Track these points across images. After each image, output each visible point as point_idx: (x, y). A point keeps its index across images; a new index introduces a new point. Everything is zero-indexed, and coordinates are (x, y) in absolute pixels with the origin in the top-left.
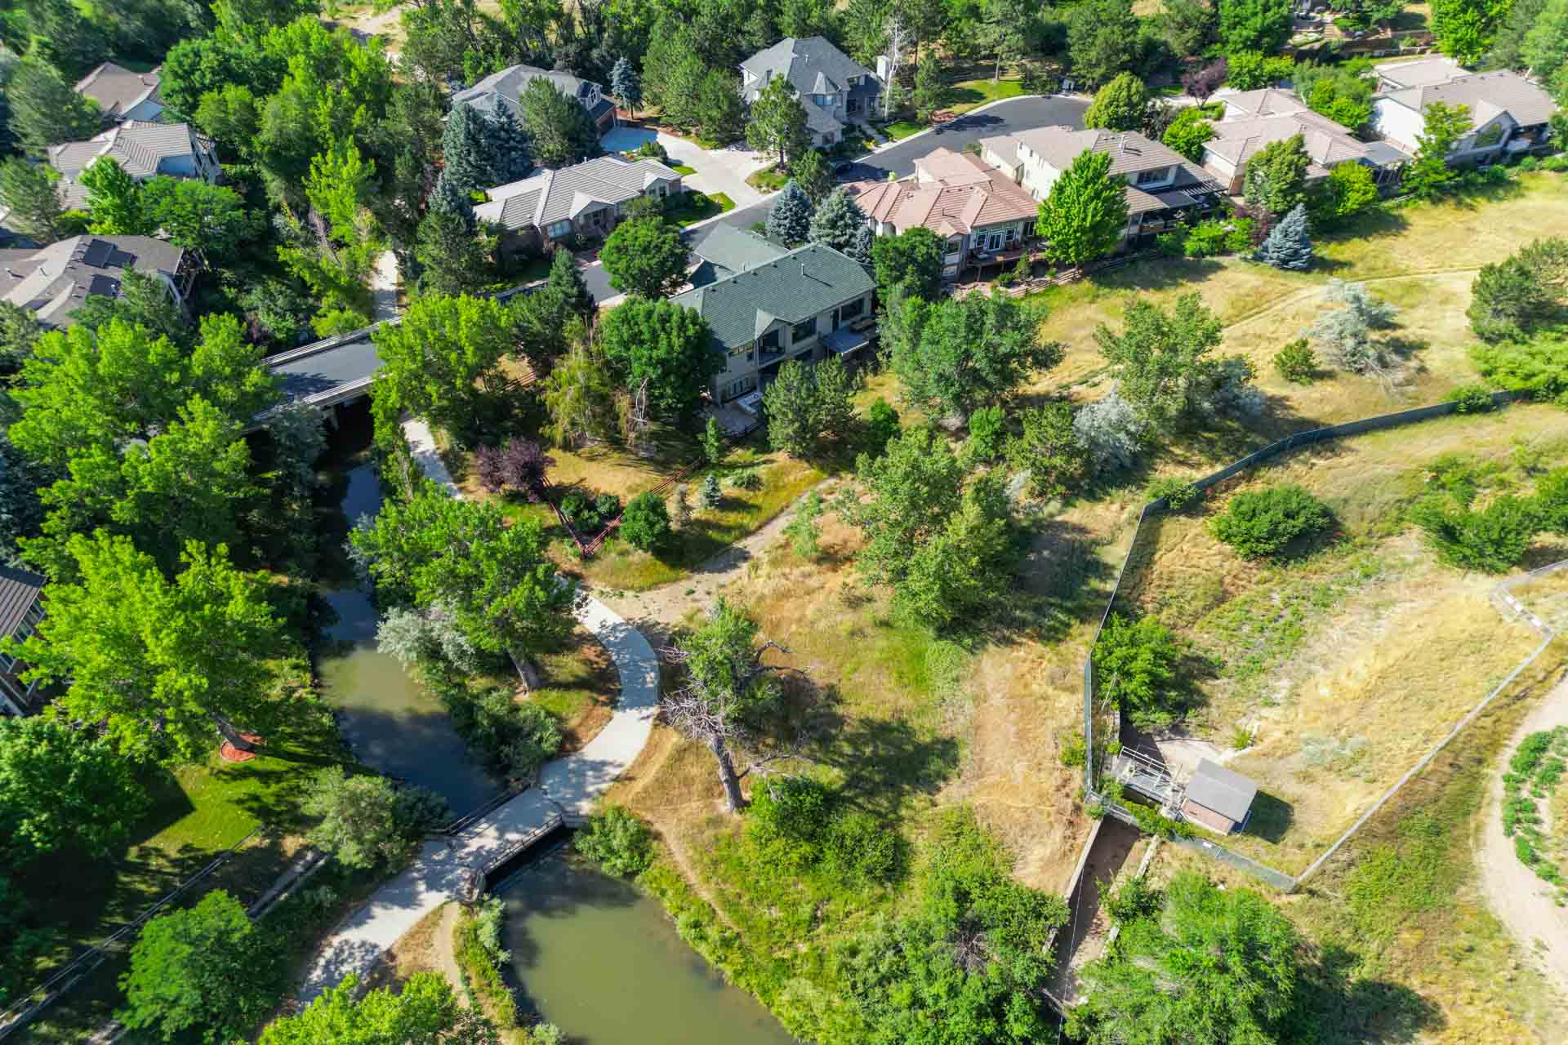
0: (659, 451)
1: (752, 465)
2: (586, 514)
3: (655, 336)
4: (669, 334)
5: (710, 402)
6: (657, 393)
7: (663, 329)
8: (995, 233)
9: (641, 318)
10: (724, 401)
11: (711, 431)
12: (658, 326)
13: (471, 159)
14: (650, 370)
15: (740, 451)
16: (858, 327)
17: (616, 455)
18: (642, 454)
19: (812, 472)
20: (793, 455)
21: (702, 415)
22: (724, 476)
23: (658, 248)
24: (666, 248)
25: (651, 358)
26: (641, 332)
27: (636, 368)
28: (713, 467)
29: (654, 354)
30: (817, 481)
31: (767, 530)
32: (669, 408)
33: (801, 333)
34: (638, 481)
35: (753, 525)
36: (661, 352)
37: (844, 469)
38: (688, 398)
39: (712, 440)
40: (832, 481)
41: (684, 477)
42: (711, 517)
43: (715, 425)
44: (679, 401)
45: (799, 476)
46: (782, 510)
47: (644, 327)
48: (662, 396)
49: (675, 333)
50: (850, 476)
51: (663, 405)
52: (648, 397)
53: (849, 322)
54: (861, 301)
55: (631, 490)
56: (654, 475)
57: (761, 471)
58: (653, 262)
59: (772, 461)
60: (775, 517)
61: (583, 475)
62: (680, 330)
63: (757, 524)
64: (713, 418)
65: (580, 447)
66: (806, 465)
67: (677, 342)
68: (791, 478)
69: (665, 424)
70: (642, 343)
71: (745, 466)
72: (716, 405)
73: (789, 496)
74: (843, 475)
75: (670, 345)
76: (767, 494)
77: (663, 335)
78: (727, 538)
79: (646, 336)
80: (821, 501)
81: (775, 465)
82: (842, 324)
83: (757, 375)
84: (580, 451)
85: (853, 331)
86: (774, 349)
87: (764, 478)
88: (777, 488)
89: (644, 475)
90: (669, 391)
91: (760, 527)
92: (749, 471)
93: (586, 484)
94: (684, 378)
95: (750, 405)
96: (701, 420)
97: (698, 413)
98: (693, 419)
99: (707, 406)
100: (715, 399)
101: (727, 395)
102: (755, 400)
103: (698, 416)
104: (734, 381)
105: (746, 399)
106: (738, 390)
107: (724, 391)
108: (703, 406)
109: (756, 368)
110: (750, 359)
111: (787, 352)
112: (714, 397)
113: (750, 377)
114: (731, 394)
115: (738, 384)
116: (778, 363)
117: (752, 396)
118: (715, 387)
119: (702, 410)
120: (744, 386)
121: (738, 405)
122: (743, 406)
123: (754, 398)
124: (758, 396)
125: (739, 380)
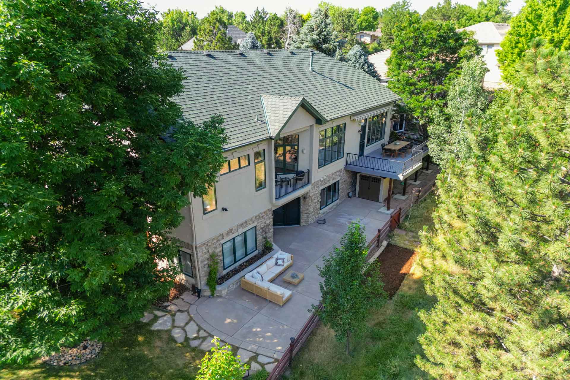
5: (181, 288)
10: (214, 280)
21: (162, 323)
72: (196, 291)
82: (368, 150)
83: (270, 221)
95: (272, 281)
96: (165, 337)
97: (156, 318)
98: (140, 339)
99: (176, 297)
100: (193, 276)
101: (220, 266)
102: (280, 269)
103: (156, 327)
104: (231, 231)
105: (263, 269)
106: (240, 253)
107: (212, 257)
108: (166, 298)
109: (269, 207)
110: (261, 186)
111: (313, 182)
112: (191, 274)
113: (260, 225)
114: (228, 260)
115: (239, 240)
116: (298, 200)
117: (272, 262)
118: (190, 246)
119: (164, 309)
120: (251, 244)
121: (247, 283)
122: (260, 283)
123: (276, 264)
124: (283, 260)
125: (241, 231)
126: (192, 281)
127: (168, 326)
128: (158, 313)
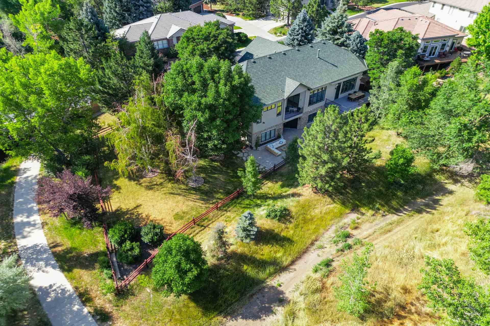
0: (206, 182)
1: (281, 197)
2: (128, 244)
3: (205, 85)
4: (217, 84)
5: (247, 146)
6: (205, 135)
7: (213, 79)
8: (434, 44)
9: (194, 69)
10: (258, 145)
11: (249, 168)
12: (208, 76)
13: (117, 9)
14: (199, 114)
15: (270, 184)
16: (353, 97)
17: (170, 185)
18: (191, 184)
19: (336, 207)
20: (317, 190)
21: (240, 155)
22: (258, 206)
23: (216, 37)
24: (221, 37)
25: (200, 104)
26: (193, 83)
27: (187, 114)
28: (248, 197)
29: (203, 100)
30: (341, 215)
31: (299, 265)
32: (215, 148)
33: (315, 99)
34: (185, 209)
35: (286, 261)
36: (209, 99)
37: (364, 205)
38: (231, 140)
39: (249, 176)
40: (354, 216)
41: (224, 205)
42: (246, 250)
43: (253, 163)
44: (224, 143)
45: (324, 209)
46: (312, 244)
47: (196, 78)
48: (209, 138)
49: (222, 82)
50: (371, 212)
51: (210, 145)
52: (198, 138)
53: (346, 94)
54: (355, 80)
55: (178, 217)
56: (199, 204)
57: (290, 203)
58: (211, 46)
59: (299, 195)
60: (305, 251)
61: (139, 202)
62: (227, 80)
63: (290, 259)
64: (251, 158)
65: (142, 177)
66: (329, 200)
67: (223, 89)
68: (317, 211)
69: (213, 160)
70: (194, 91)
71: (275, 198)
72: (251, 148)
73: (317, 229)
74: (363, 210)
75: (217, 92)
76: (297, 226)
77: (211, 84)
78: (262, 276)
79: (197, 85)
80: (348, 236)
81: (301, 198)
82: (341, 96)
83: (282, 127)
84: (142, 181)
85: (350, 99)
86: (295, 109)
87: (294, 210)
88: (305, 221)
89: (191, 203)
90: (214, 132)
91: (293, 262)
92: (280, 204)
93: (140, 210)
94: (228, 122)
95: (276, 148)
96: (241, 158)
97: (239, 153)
98: (234, 158)
99: (245, 148)
100: (251, 143)
101: (260, 141)
102: (281, 145)
103: (238, 155)
104: (265, 130)
105: (274, 144)
106: (268, 137)
107: (258, 138)
108: (242, 148)
109: (282, 122)
110: (279, 114)
111: (304, 112)
112: (250, 142)
113: (277, 128)
114: (263, 139)
115: (268, 133)
116: (297, 119)
117: (278, 142)
118: (251, 133)
119: (241, 151)
120: (272, 135)
121: (268, 148)
122: (272, 149)
123: (280, 143)
124: (282, 142)
125: (269, 130)
126: (250, 144)
127: (242, 156)
128: (239, 152)
